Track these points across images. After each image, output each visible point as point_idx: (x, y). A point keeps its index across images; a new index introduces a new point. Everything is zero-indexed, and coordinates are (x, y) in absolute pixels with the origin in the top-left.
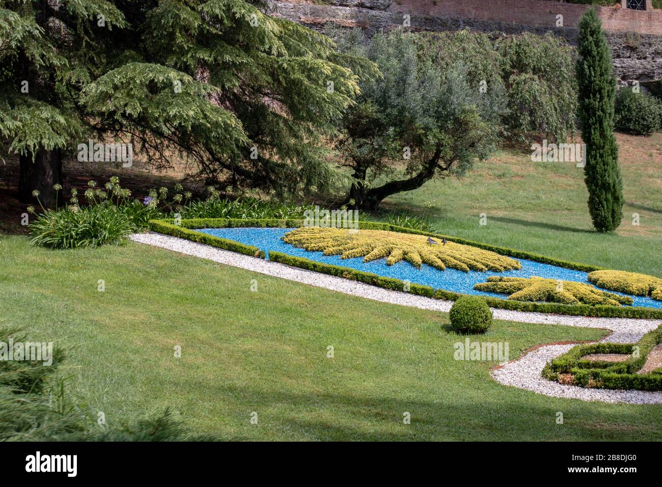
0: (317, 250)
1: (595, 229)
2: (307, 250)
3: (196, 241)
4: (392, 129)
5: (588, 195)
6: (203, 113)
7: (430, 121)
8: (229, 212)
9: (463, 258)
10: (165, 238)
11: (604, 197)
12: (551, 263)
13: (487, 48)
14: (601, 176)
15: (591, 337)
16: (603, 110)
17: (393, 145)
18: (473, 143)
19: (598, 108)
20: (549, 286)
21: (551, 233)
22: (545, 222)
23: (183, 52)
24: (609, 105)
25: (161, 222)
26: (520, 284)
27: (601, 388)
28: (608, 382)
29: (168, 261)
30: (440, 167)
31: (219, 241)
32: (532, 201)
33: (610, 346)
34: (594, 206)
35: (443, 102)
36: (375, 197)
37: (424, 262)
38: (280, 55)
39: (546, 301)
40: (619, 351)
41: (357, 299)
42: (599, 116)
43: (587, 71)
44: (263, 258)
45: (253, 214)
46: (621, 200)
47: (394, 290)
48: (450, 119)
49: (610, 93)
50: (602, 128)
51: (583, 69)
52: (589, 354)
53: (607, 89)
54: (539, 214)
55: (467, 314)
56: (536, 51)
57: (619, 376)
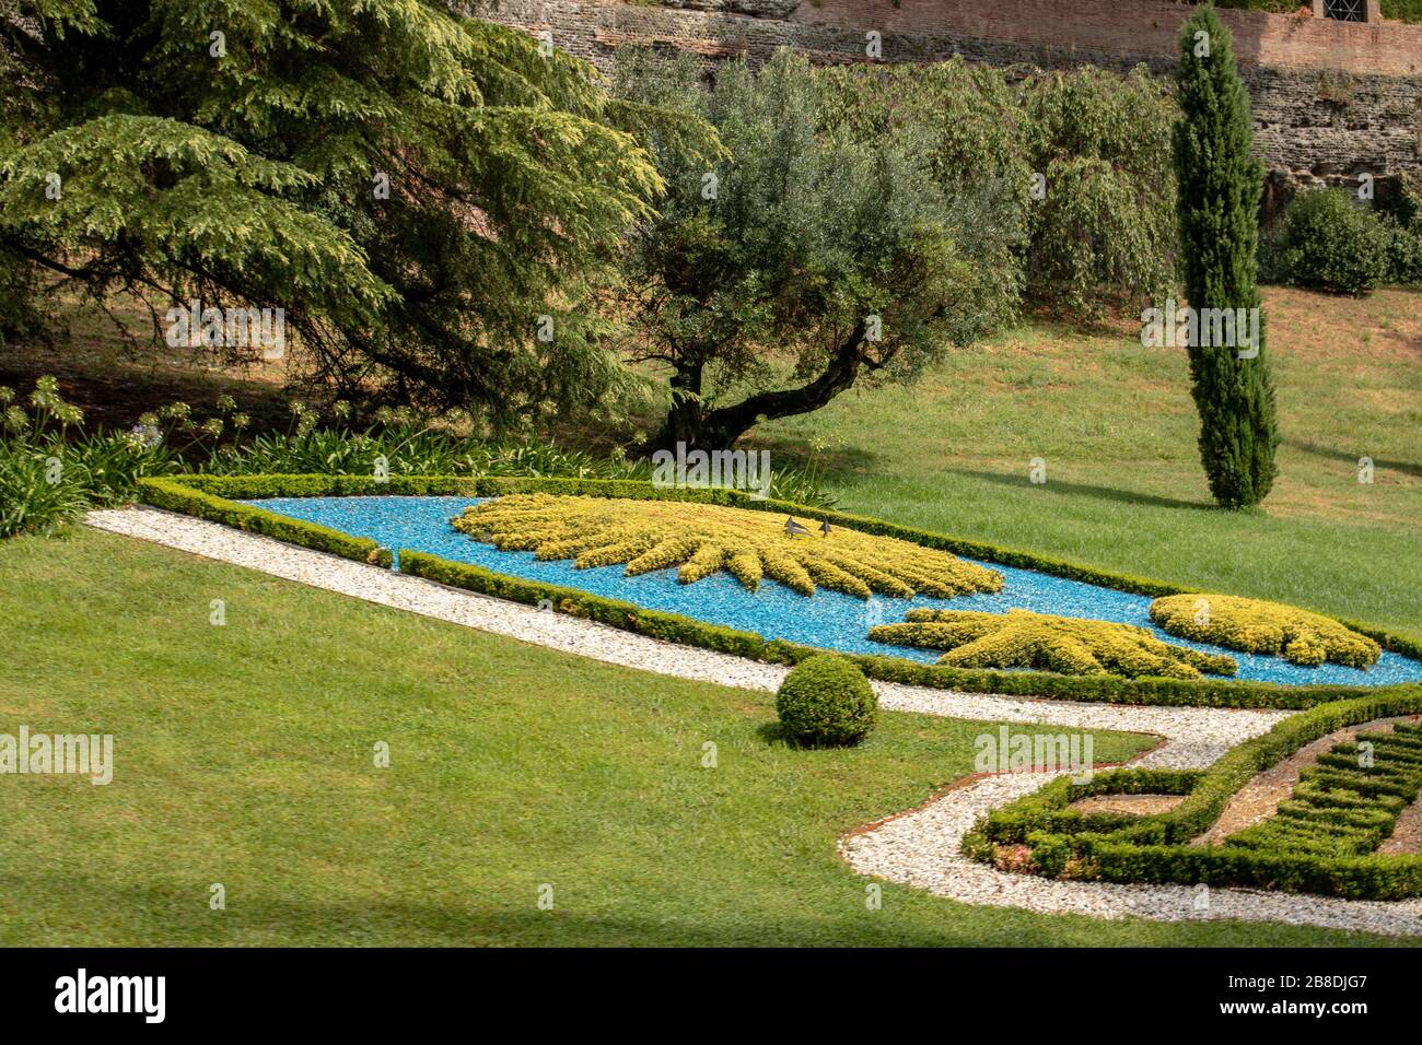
0: (525, 549)
1: (1215, 501)
2: (499, 547)
3: (238, 527)
4: (753, 274)
5: (1199, 424)
6: (275, 233)
7: (840, 257)
8: (345, 459)
9: (861, 567)
10: (171, 519)
11: (1235, 429)
12: (1082, 577)
13: (1001, 101)
14: (1227, 383)
15: (1108, 754)
16: (1232, 236)
17: (756, 311)
18: (941, 308)
19: (1221, 230)
20: (1041, 633)
21: (1113, 508)
22: (1106, 486)
23: (235, 92)
24: (1245, 224)
25: (166, 484)
26: (974, 627)
27: (1093, 879)
28: (1112, 864)
29: (157, 575)
30: (867, 361)
31: (289, 527)
32: (1086, 439)
33: (1142, 776)
34: (1213, 449)
35: (872, 214)
36: (723, 430)
37: (768, 575)
38: (465, 100)
39: (1032, 667)
40: (1166, 788)
41: (578, 662)
42: (1223, 248)
43: (1197, 146)
44: (387, 567)
45: (404, 464)
46: (1272, 437)
47: (673, 641)
48: (886, 253)
49: (1248, 196)
50: (1231, 273)
51: (1187, 143)
52: (1092, 795)
53: (1241, 186)
54: (1099, 467)
55: (814, 700)
56: (1108, 108)
57: (1140, 850)
